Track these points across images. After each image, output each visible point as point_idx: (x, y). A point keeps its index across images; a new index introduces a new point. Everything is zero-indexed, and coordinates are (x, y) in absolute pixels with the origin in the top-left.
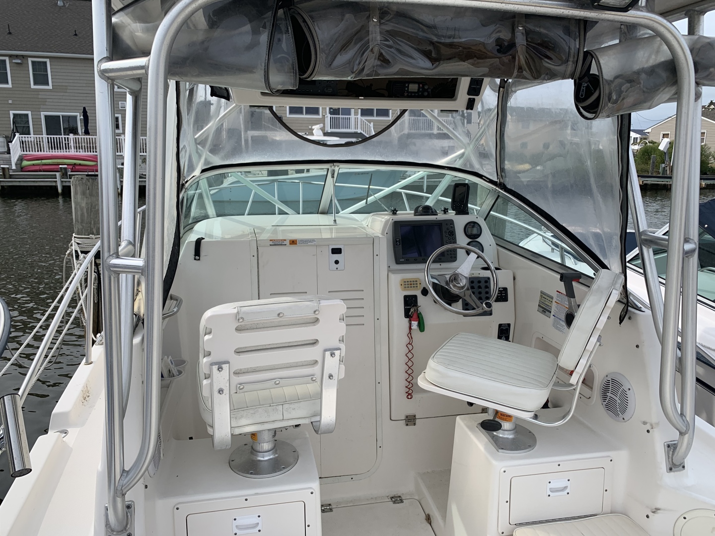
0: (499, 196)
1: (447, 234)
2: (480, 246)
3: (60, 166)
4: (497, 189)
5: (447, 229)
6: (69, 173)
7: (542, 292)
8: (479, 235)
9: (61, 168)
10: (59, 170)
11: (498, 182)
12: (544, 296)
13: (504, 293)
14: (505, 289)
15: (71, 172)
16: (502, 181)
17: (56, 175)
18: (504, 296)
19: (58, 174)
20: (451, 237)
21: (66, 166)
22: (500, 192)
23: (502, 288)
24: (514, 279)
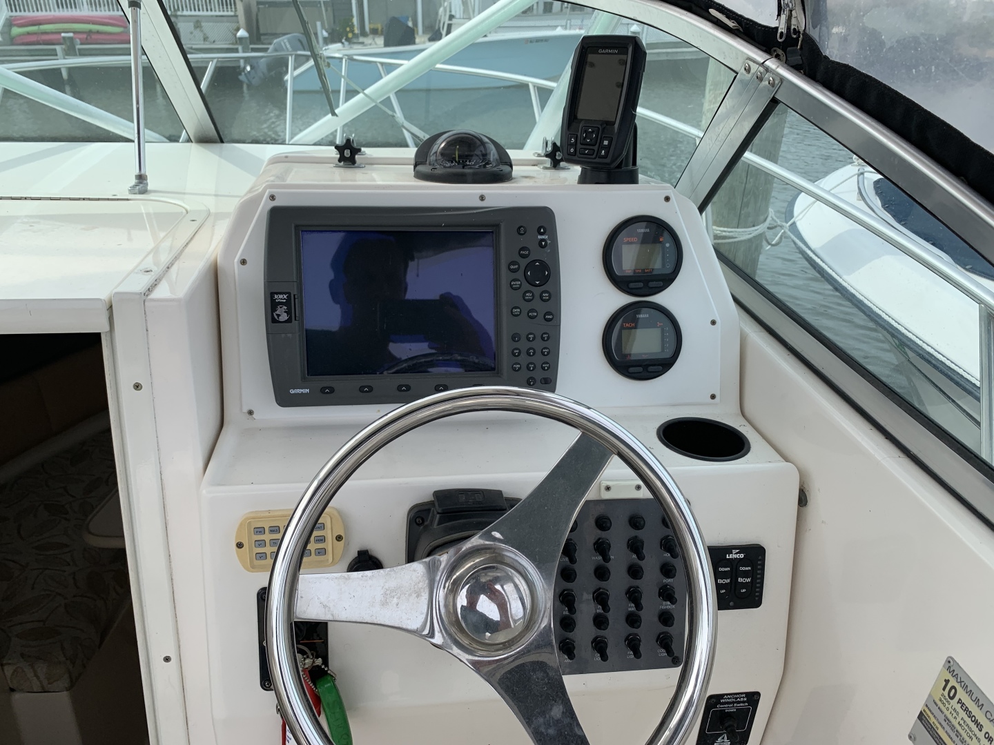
0: (774, 102)
1: (520, 275)
2: (669, 328)
3: (63, 35)
4: (772, 64)
5: (523, 251)
6: (78, 47)
7: (951, 665)
8: (667, 279)
9: (64, 38)
10: (62, 41)
11: (782, 28)
12: (961, 694)
13: (745, 574)
14: (755, 555)
15: (82, 44)
16: (799, 22)
17: (55, 50)
18: (744, 585)
19: (58, 48)
20: (537, 291)
21: (71, 35)
22: (782, 79)
23: (742, 549)
24: (803, 500)
